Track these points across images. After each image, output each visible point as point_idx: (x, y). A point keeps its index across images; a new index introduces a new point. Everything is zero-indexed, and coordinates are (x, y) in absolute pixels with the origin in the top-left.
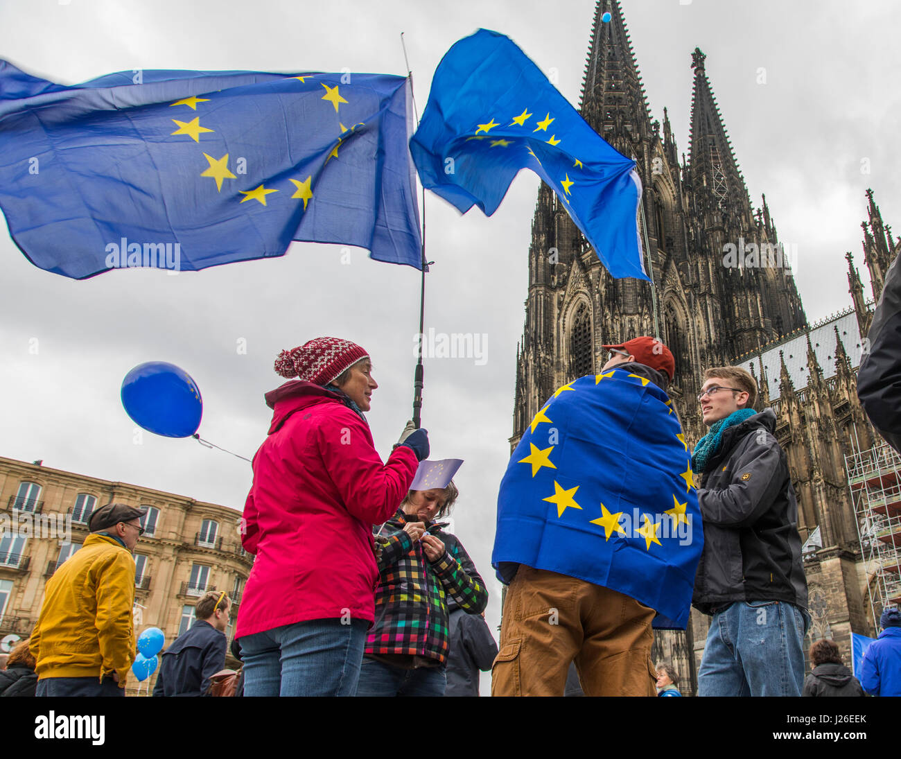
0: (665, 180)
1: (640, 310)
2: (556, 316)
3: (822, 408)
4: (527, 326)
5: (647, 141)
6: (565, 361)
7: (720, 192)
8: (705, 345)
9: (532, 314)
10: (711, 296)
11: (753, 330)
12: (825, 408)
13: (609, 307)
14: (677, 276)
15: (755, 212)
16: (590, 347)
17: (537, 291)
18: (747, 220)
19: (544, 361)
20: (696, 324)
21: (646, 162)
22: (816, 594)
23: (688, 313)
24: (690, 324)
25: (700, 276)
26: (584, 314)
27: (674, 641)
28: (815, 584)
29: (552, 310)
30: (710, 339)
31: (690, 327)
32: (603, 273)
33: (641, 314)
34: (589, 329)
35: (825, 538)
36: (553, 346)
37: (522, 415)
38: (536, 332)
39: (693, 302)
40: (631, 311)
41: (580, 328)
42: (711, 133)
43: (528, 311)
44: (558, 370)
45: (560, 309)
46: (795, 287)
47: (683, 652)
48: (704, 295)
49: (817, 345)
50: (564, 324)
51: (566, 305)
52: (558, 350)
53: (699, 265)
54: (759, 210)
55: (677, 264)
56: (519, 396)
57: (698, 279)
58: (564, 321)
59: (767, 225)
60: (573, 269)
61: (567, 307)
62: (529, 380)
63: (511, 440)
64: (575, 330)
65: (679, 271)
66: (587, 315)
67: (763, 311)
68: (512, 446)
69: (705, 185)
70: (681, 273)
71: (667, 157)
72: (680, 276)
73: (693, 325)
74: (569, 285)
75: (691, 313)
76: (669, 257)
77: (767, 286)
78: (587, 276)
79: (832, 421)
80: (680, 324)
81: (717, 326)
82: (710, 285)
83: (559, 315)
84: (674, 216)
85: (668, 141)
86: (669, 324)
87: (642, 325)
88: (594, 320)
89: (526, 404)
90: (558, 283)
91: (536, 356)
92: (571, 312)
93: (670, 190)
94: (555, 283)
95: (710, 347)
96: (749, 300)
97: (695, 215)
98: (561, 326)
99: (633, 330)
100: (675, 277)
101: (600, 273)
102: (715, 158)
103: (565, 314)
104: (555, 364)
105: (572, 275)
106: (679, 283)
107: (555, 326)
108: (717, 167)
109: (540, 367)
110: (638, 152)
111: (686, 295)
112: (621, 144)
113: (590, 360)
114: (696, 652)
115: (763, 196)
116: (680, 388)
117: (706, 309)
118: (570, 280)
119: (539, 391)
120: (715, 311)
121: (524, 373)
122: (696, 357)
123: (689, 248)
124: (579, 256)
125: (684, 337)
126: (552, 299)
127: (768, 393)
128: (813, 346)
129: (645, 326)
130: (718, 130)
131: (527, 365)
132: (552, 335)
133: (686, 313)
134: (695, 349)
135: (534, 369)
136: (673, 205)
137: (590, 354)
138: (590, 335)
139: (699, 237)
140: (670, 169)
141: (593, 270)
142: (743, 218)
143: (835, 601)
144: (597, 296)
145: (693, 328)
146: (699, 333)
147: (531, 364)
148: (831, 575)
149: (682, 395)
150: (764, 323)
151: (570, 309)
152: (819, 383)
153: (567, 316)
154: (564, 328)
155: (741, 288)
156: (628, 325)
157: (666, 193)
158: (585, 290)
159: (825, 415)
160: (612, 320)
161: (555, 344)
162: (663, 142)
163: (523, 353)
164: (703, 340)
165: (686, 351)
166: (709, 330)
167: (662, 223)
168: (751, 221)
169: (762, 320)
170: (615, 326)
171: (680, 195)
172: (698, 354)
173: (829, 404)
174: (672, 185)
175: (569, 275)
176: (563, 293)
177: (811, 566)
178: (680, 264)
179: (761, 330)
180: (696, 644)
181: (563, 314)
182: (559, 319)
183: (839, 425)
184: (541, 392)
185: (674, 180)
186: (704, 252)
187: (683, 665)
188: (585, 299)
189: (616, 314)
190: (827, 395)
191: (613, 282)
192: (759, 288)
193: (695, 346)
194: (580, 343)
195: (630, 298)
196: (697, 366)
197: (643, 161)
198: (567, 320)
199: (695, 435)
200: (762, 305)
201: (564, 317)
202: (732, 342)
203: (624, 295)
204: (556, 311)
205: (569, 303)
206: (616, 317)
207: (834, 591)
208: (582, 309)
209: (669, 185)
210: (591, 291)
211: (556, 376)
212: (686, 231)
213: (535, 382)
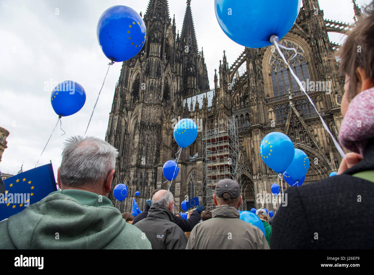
0: (171, 38)
1: (156, 77)
2: (130, 76)
3: (205, 115)
4: (120, 78)
5: (166, 24)
6: (131, 90)
7: (189, 44)
8: (176, 91)
9: (122, 74)
10: (180, 76)
11: (192, 89)
12: (206, 116)
13: (146, 75)
14: (170, 68)
15: (199, 52)
16: (139, 87)
17: (125, 67)
18: (196, 54)
19: (124, 90)
20: (174, 84)
21: (165, 31)
22: (195, 171)
23: (172, 81)
24: (172, 84)
25: (178, 70)
26: (139, 76)
27: (151, 181)
28: (195, 168)
29: (129, 74)
30: (178, 90)
31: (172, 85)
32: (146, 64)
33: (156, 79)
34: (140, 81)
35: (199, 155)
36: (127, 85)
37: (115, 106)
38: (122, 80)
39: (174, 77)
40: (153, 78)
41: (137, 81)
42: (189, 25)
43: (121, 73)
44: (128, 93)
45: (131, 74)
46: (208, 78)
47: (154, 185)
48: (178, 76)
49: (194, 101)
50: (132, 79)
51: (133, 73)
52: (129, 87)
53: (178, 66)
54: (200, 52)
55: (170, 65)
56: (114, 100)
57: (177, 71)
58: (132, 78)
59: (202, 57)
60: (137, 61)
61: (134, 73)
62: (118, 95)
63: (110, 113)
64: (135, 81)
65: (171, 67)
66: (140, 77)
67: (196, 83)
68: (110, 115)
69: (185, 41)
70: (172, 68)
71: (172, 30)
72: (171, 69)
73: (173, 85)
74: (135, 66)
75: (173, 81)
76: (168, 62)
77: (199, 76)
78: (141, 64)
79: (207, 120)
80: (169, 84)
81: (180, 86)
82: (180, 73)
83: (131, 75)
84: (172, 49)
85: (174, 25)
86: (165, 83)
87: (156, 82)
88: (141, 78)
89: (116, 103)
90: (132, 65)
91: (122, 88)
92: (135, 75)
93: (172, 41)
94: (131, 65)
95: (177, 92)
96: (192, 79)
97: (179, 50)
98: (131, 79)
99: (153, 84)
100: (169, 69)
101: (145, 64)
102: (189, 33)
103: (133, 75)
104: (127, 91)
105: (137, 63)
106: (170, 71)
107: (129, 79)
108: (189, 36)
109: (122, 91)
110: (163, 27)
111: (172, 75)
112: (157, 23)
113: (139, 91)
114: (157, 185)
115: (202, 48)
116: (166, 104)
117: (178, 80)
118: (136, 65)
119: (121, 99)
120: (181, 81)
121: (117, 92)
122: (172, 95)
123: (176, 60)
124: (140, 57)
125: (169, 88)
126: (129, 70)
127: (192, 109)
128: (193, 101)
129: (156, 83)
130: (191, 24)
131: (118, 90)
132: (128, 82)
133: (171, 80)
134: (173, 92)
135: (120, 92)
136: (172, 46)
137: (139, 89)
138: (139, 83)
139: (179, 57)
140: (173, 34)
141: (143, 63)
142: (195, 53)
143: (199, 174)
144: (143, 71)
145: (173, 86)
146: (175, 87)
147: (120, 90)
148: (199, 166)
149: (166, 106)
150: (196, 87)
151: (134, 74)
152: (205, 108)
153: (133, 76)
154: (132, 80)
155: (191, 75)
156: (151, 82)
157: (171, 42)
158: (140, 69)
159: (205, 118)
160: (146, 80)
161: (128, 84)
162: (172, 25)
163: (118, 86)
164: (176, 90)
165: (170, 92)
166: (178, 87)
167: (168, 51)
168: (197, 55)
169: (195, 86)
170: (147, 81)
171: (175, 43)
172: (173, 94)
173: (207, 115)
174: (173, 39)
175: (136, 63)
176: (133, 69)
177: (194, 163)
178: (172, 65)
179: (195, 89)
180: (158, 183)
181: (132, 75)
182: (130, 77)
183: (209, 121)
184: (122, 99)
185: (174, 38)
186: (180, 62)
187: (153, 189)
188: (140, 72)
189: (148, 78)
190: (207, 112)
191: (149, 68)
192: (196, 76)
193: (173, 91)
194: (136, 85)
195: (153, 73)
196: (172, 97)
197: (164, 30)
198: (133, 77)
199: (166, 119)
200: (196, 81)
201: (132, 76)
202: (185, 91)
203: (151, 72)
204: (130, 74)
205: (135, 72)
206: (148, 79)
207: (199, 171)
208: (138, 74)
209: (172, 39)
210: (142, 69)
211: (127, 95)
212: (175, 55)
213: (120, 96)
